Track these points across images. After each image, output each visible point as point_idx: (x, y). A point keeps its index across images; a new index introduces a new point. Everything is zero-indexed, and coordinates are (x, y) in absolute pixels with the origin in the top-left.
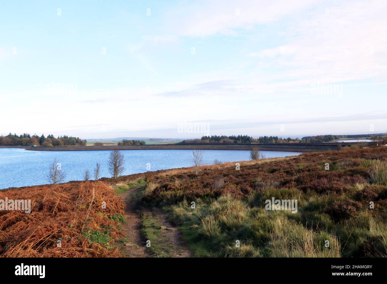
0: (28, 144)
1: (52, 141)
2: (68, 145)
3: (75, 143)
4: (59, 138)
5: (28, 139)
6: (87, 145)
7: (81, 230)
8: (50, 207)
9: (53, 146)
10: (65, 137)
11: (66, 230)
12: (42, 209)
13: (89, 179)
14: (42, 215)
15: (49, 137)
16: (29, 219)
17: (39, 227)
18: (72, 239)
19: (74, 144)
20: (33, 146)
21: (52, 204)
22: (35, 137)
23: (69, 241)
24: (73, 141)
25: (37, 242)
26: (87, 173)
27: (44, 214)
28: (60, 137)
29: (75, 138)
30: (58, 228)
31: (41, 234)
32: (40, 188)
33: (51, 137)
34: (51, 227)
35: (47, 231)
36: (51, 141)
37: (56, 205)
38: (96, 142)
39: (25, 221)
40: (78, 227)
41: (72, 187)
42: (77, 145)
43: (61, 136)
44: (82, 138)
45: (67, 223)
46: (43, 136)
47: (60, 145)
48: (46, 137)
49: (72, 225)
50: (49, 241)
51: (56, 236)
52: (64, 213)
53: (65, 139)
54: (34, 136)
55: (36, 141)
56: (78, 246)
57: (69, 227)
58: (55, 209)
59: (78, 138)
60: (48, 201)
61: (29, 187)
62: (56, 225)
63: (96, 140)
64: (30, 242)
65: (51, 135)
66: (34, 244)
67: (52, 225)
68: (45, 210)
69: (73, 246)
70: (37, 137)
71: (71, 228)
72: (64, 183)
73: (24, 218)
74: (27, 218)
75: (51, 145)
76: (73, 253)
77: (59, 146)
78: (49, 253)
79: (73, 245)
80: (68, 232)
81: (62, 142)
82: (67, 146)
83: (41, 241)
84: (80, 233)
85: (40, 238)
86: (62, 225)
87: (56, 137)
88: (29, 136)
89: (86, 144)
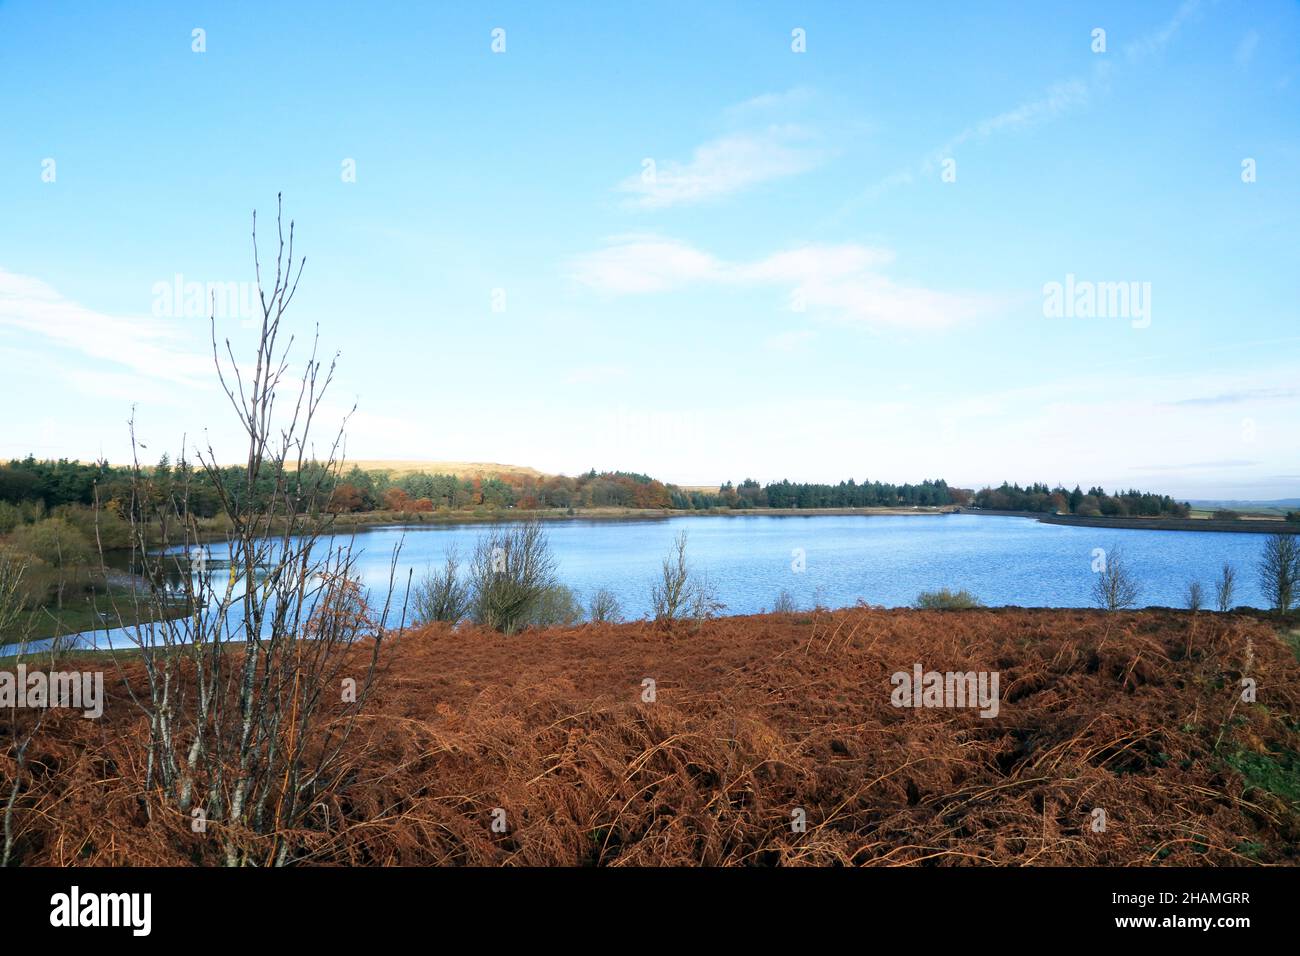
0: (1044, 509)
1: (1100, 502)
2: (1140, 514)
3: (1159, 510)
4: (1116, 495)
5: (1045, 496)
6: (1193, 517)
7: (1212, 743)
8: (1115, 667)
9: (1101, 515)
10: (1134, 495)
11: (1173, 735)
12: (1097, 670)
13: (1203, 608)
14: (1097, 683)
15: (1093, 492)
16: (1067, 687)
17: (1104, 714)
18: (1195, 764)
19: (1157, 513)
20: (1055, 514)
21: (1120, 660)
22: (1060, 492)
23: (1186, 767)
24: (1154, 505)
25: (1098, 750)
26: (1195, 590)
27: (1100, 682)
28: (1119, 494)
29: (1160, 497)
30: (1149, 725)
31: (1108, 733)
32: (1077, 616)
33: (1097, 493)
34: (1132, 720)
35: (1121, 726)
36: (1097, 503)
37: (1130, 666)
38: (1218, 510)
39: (1058, 691)
40: (1203, 734)
41: (1159, 622)
42: (1164, 516)
43: (1123, 492)
44: (1178, 496)
45: (1174, 717)
46: (1077, 491)
47: (1122, 513)
48: (1085, 492)
49: (1188, 727)
50: (1129, 754)
51: (1148, 745)
52: (1154, 689)
53: (1132, 499)
54: (1057, 490)
55: (1061, 502)
56: (1212, 785)
57: (1181, 728)
58: (1130, 675)
59: (1167, 497)
60: (1109, 651)
61: (1047, 610)
62: (1144, 717)
63: (1216, 503)
64: (1083, 745)
65: (1097, 488)
66: (1091, 754)
67: (1134, 717)
68: (1104, 672)
69: (1198, 782)
70: (1064, 492)
71: (1186, 732)
72: (1137, 610)
73: (1057, 685)
74: (1062, 685)
75: (1098, 512)
76: (1201, 803)
77: (1118, 516)
78: (1137, 785)
79: (1197, 780)
80: (1178, 742)
81: (1125, 508)
82: (1139, 516)
83: (1110, 752)
84: (1210, 751)
85: (1105, 742)
86: (1160, 721)
87: (1109, 493)
88: (1045, 490)
89: (1188, 514)
